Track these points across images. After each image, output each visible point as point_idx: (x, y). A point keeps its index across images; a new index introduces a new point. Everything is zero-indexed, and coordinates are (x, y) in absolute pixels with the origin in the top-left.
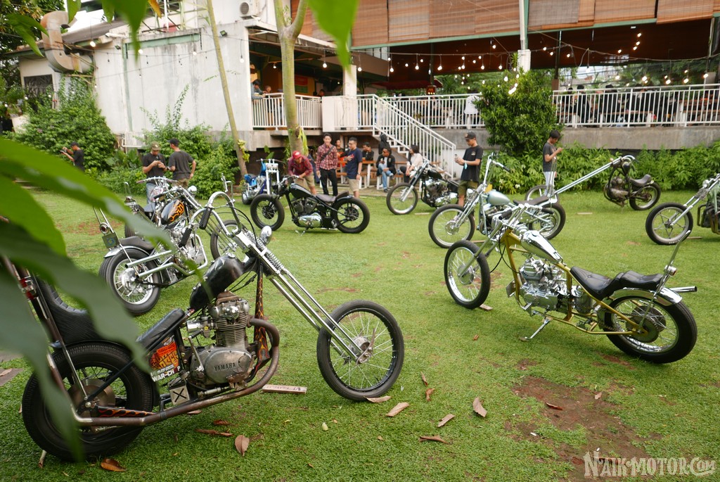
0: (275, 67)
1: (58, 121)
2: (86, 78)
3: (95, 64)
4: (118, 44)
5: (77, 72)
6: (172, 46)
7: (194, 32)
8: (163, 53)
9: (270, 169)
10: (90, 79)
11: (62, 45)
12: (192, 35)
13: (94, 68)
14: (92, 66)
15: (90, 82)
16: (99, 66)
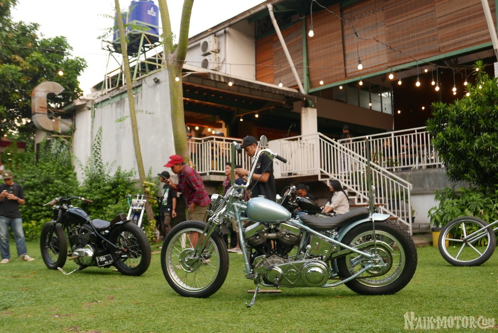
0: (241, 120)
1: (31, 176)
2: (64, 138)
3: (75, 126)
4: (89, 105)
5: (56, 133)
6: (123, 100)
7: (137, 84)
8: (116, 107)
9: (136, 205)
10: (69, 139)
11: (46, 110)
12: (137, 87)
13: (73, 130)
14: (71, 128)
15: (69, 141)
16: (78, 127)
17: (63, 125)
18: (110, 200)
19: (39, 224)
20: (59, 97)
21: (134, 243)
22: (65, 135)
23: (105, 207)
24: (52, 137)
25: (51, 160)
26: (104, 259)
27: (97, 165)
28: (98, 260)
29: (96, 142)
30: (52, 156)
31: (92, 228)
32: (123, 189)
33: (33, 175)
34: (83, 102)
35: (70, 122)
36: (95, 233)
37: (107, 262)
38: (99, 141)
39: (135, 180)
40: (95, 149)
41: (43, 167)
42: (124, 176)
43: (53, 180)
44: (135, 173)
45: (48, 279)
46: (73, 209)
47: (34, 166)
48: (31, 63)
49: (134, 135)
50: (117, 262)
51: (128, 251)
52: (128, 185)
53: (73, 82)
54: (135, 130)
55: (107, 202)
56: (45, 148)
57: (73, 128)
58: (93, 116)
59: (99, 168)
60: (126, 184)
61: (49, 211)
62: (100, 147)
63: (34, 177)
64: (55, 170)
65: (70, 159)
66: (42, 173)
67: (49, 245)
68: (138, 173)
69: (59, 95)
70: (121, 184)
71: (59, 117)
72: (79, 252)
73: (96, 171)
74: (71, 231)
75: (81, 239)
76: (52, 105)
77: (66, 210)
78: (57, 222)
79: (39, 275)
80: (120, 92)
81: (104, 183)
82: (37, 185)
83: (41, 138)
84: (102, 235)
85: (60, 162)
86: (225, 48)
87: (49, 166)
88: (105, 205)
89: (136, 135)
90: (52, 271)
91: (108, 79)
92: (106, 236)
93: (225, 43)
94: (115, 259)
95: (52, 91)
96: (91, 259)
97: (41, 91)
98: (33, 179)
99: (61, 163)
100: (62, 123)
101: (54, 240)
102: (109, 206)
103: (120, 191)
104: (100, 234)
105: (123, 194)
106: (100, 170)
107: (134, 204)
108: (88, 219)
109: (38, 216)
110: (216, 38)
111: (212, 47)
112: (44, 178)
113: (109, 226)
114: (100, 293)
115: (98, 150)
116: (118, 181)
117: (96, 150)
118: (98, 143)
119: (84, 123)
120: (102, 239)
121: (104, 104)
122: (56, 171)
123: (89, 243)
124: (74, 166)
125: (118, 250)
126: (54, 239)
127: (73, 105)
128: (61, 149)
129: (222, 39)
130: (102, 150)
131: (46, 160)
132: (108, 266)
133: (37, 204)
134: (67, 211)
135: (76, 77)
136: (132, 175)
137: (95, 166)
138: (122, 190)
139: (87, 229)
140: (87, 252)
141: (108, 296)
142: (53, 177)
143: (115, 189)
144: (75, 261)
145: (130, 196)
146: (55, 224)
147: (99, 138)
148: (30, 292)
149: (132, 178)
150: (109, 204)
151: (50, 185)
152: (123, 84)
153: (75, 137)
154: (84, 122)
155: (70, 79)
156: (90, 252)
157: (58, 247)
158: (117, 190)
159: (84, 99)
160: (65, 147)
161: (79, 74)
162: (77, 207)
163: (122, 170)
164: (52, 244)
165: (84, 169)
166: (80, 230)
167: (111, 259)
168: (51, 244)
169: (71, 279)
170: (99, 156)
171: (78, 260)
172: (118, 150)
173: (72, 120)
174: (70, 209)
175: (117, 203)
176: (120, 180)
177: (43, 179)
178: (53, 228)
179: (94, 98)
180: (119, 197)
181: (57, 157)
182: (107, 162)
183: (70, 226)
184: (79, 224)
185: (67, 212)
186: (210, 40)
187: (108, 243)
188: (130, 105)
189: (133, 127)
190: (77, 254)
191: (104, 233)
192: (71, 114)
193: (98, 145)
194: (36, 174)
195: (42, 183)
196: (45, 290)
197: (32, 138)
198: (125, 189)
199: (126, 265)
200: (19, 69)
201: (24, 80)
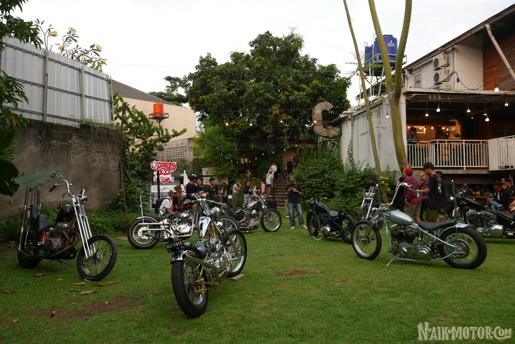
1: (314, 168)
2: (335, 140)
3: (341, 132)
4: (349, 117)
5: (329, 137)
10: (338, 141)
11: (322, 122)
13: (340, 134)
15: (338, 143)
16: (343, 132)
17: (334, 132)
22: (335, 138)
26: (335, 233)
27: (351, 164)
28: (332, 234)
29: (349, 150)
31: (330, 216)
34: (346, 115)
35: (338, 130)
36: (331, 219)
38: (351, 149)
40: (349, 154)
46: (321, 204)
48: (312, 88)
54: (373, 141)
58: (353, 125)
61: (325, 192)
64: (328, 164)
66: (320, 166)
67: (310, 222)
69: (330, 110)
71: (331, 127)
72: (323, 228)
73: (351, 168)
75: (325, 221)
78: (313, 211)
81: (356, 176)
82: (317, 174)
83: (320, 140)
86: (453, 62)
87: (325, 161)
90: (313, 237)
93: (453, 58)
94: (341, 234)
95: (325, 108)
96: (330, 233)
97: (318, 109)
98: (315, 170)
99: (333, 158)
100: (332, 130)
104: (333, 219)
106: (353, 167)
108: (328, 210)
109: (318, 195)
110: (446, 55)
111: (442, 62)
112: (322, 169)
113: (338, 215)
115: (351, 154)
120: (334, 222)
121: (359, 116)
122: (330, 164)
123: (328, 224)
125: (341, 229)
127: (338, 118)
128: (332, 148)
129: (451, 55)
131: (324, 156)
132: (338, 237)
133: (317, 188)
134: (317, 205)
139: (327, 216)
140: (327, 229)
142: (328, 169)
143: (363, 180)
147: (351, 147)
153: (342, 139)
154: (347, 129)
156: (329, 229)
157: (315, 225)
159: (346, 113)
160: (335, 146)
162: (323, 204)
163: (370, 166)
164: (312, 222)
166: (324, 216)
167: (339, 234)
170: (352, 158)
171: (323, 233)
173: (339, 127)
174: (319, 204)
177: (321, 171)
178: (312, 214)
179: (352, 112)
183: (320, 214)
184: (324, 213)
186: (441, 57)
187: (337, 225)
189: (372, 139)
191: (335, 219)
192: (339, 123)
193: (351, 151)
194: (317, 167)
199: (346, 238)
200: (305, 93)
201: (308, 101)
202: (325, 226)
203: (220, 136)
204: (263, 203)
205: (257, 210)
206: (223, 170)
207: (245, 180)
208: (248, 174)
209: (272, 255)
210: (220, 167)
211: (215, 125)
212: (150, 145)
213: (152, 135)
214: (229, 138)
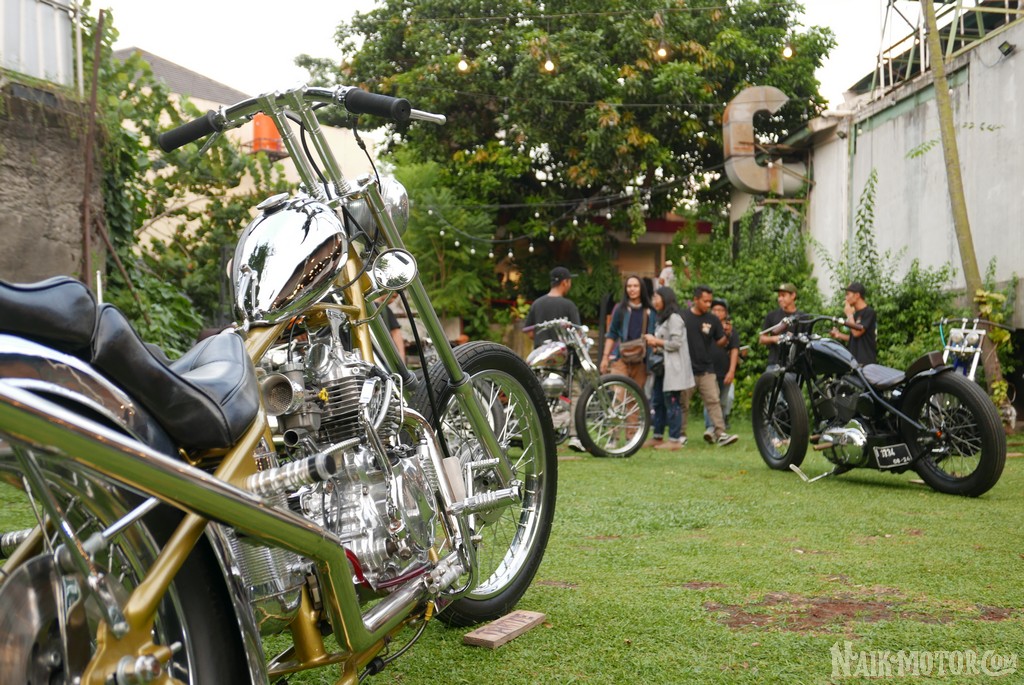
2: (790, 205)
3: (812, 177)
4: (843, 128)
5: (773, 194)
6: (921, 107)
7: (958, 66)
8: (906, 127)
9: (961, 343)
10: (799, 207)
11: (752, 148)
12: (956, 72)
13: (808, 186)
14: (805, 182)
15: (799, 211)
16: (818, 178)
17: (787, 178)
18: (895, 335)
19: (742, 386)
20: (776, 119)
21: (962, 421)
22: (792, 198)
23: (884, 350)
24: (765, 205)
25: (764, 253)
26: (892, 453)
27: (864, 258)
28: (877, 455)
29: (863, 207)
30: (765, 244)
31: (864, 384)
32: (925, 310)
33: (729, 286)
34: (830, 124)
35: (800, 170)
36: (871, 395)
37: (898, 461)
38: (869, 203)
39: (952, 290)
40: (861, 222)
41: (748, 267)
42: (926, 281)
43: (769, 295)
44: (954, 274)
45: (771, 486)
46: (820, 343)
47: (730, 267)
48: (720, 54)
49: (950, 183)
50: (921, 463)
51: (948, 439)
52: (936, 301)
53: (806, 82)
54: (953, 171)
55: (887, 340)
56: (751, 228)
57: (809, 181)
58: (853, 152)
59: (868, 263)
60: (932, 299)
62: (872, 216)
63: (731, 290)
64: (772, 273)
65: (804, 251)
66: (746, 280)
67: (770, 418)
68: (961, 274)
69: (777, 114)
70: (920, 299)
71: (780, 161)
72: (832, 435)
73: (862, 272)
74: (815, 389)
75: (839, 407)
76: (764, 139)
77: (806, 344)
78: (787, 371)
79: (752, 479)
80: (916, 89)
81: (880, 298)
82: (736, 306)
83: (740, 209)
84: (886, 399)
85: (783, 257)
87: (761, 265)
88: (883, 346)
89: (956, 182)
90: (779, 473)
91: (886, 66)
92: (895, 401)
94: (917, 454)
95: (763, 105)
96: (862, 452)
97: (741, 110)
98: (728, 293)
99: (785, 260)
100: (784, 172)
101: (779, 410)
102: (893, 348)
103: (918, 315)
104: (881, 397)
105: (924, 321)
106: (871, 269)
107: (955, 340)
108: (854, 364)
112: (751, 290)
113: (902, 379)
114: (887, 520)
115: (867, 225)
116: (914, 293)
117: (863, 225)
118: (869, 208)
119: (832, 167)
120: (886, 409)
121: (876, 121)
122: (776, 275)
123: (857, 416)
124: (812, 266)
125: (924, 433)
126: (781, 407)
127: (807, 131)
128: (783, 229)
130: (874, 224)
131: (754, 254)
132: (900, 470)
134: (808, 346)
135: (811, 71)
136: (947, 279)
137: (859, 260)
138: (924, 312)
139: (852, 386)
140: (853, 435)
141: (907, 527)
142: (769, 288)
143: (905, 311)
144: (825, 454)
145: (945, 321)
146: (782, 375)
147: (869, 197)
148: (741, 505)
149: (945, 287)
150: (891, 344)
151: (763, 305)
152: (923, 69)
153: (812, 202)
154: (831, 165)
155: (799, 77)
156: (858, 436)
157: (789, 423)
158: (910, 312)
159: (831, 117)
160: (791, 223)
161: (818, 64)
162: (829, 340)
163: (923, 267)
164: (777, 416)
165: (835, 269)
166: (837, 388)
167: (906, 456)
168: (774, 416)
169: (819, 490)
170: (869, 237)
171: (833, 453)
172: (912, 222)
173: (806, 165)
174: (813, 343)
175: (911, 339)
176: (917, 290)
177: (748, 294)
178: (779, 383)
179: (854, 112)
180: (916, 329)
181: (775, 247)
182: (887, 250)
183: (815, 380)
184: (834, 375)
185: (808, 349)
187: (900, 418)
188: (941, 114)
189: (948, 165)
190: (831, 439)
191: (889, 396)
192: (803, 152)
193: (868, 212)
194: (734, 283)
195: (746, 301)
196: (768, 503)
197: (724, 212)
198: (930, 310)
199: (942, 472)
200: (698, 68)
201: (707, 92)
202: (843, 423)
203: (439, 192)
204: (585, 351)
205: (564, 374)
206: (445, 295)
207: (510, 328)
208: (522, 309)
209: (655, 527)
210: (438, 287)
211: (424, 161)
212: (230, 213)
213: (235, 183)
214: (467, 202)
